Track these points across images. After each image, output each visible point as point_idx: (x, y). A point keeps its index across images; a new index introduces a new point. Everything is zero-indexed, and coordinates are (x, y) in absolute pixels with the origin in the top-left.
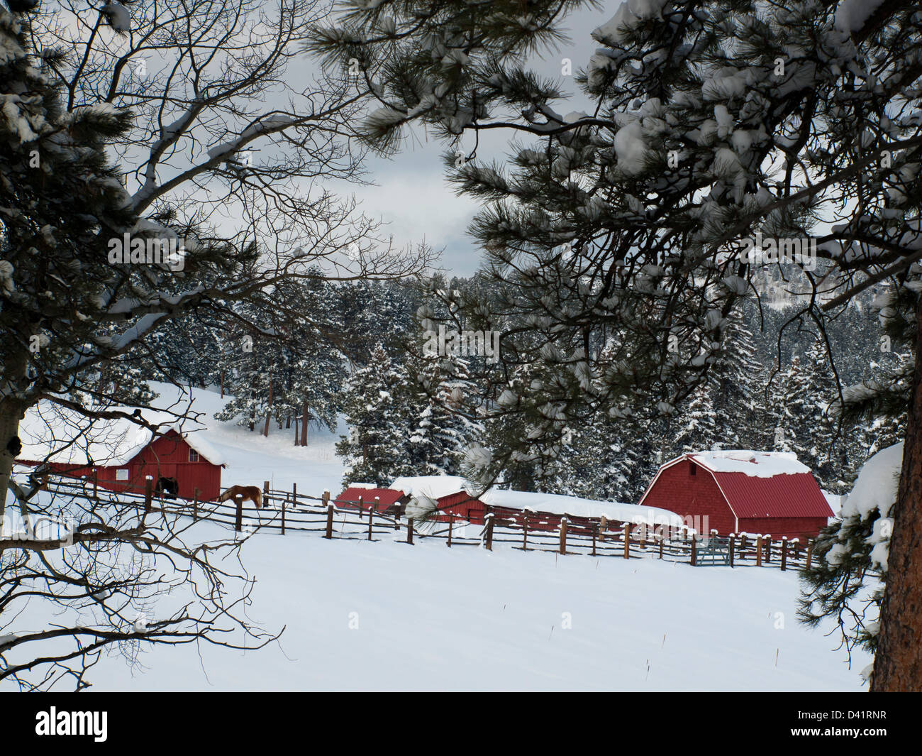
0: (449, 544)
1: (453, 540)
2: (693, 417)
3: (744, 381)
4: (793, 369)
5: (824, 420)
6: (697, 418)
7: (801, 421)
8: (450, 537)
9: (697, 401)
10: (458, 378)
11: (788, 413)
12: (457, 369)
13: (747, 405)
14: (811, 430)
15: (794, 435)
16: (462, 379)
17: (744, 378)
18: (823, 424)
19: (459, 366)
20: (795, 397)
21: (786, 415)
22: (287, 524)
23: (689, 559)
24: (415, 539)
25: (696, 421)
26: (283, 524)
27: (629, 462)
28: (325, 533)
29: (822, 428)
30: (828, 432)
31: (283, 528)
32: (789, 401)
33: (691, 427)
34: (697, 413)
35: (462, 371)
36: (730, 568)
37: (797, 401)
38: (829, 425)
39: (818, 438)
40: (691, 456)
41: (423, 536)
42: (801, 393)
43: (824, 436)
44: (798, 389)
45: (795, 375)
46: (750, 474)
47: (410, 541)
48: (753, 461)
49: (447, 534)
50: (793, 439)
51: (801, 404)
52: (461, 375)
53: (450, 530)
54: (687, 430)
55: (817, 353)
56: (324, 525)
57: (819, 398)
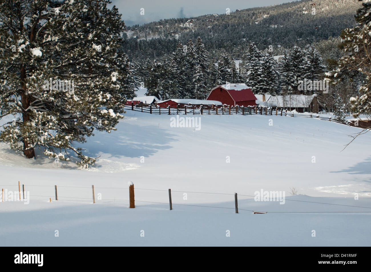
0: (194, 114)
1: (195, 113)
2: (197, 75)
3: (206, 64)
4: (220, 60)
5: (229, 74)
6: (198, 75)
7: (223, 74)
8: (194, 112)
9: (198, 71)
10: (132, 69)
11: (220, 72)
12: (131, 66)
13: (207, 71)
14: (225, 77)
15: (222, 78)
16: (133, 69)
17: (206, 63)
18: (228, 75)
19: (131, 65)
20: (221, 68)
21: (219, 73)
22: (161, 112)
23: (242, 113)
24: (187, 114)
25: (198, 76)
26: (160, 112)
27: (181, 89)
28: (168, 113)
29: (228, 76)
30: (230, 77)
31: (160, 113)
32: (219, 69)
33: (197, 78)
34: (199, 74)
35: (133, 66)
36: (251, 115)
37: (222, 69)
38: (230, 75)
39: (227, 78)
40: (220, 86)
41: (188, 112)
42: (223, 67)
43: (229, 78)
44: (222, 65)
45: (221, 62)
46: (236, 90)
47: (186, 114)
48: (235, 86)
49: (193, 111)
50: (221, 79)
51: (223, 70)
52: (132, 68)
53: (194, 110)
54: (196, 79)
55: (225, 55)
56: (168, 111)
57: (227, 67)
